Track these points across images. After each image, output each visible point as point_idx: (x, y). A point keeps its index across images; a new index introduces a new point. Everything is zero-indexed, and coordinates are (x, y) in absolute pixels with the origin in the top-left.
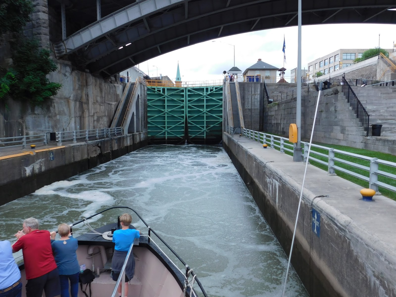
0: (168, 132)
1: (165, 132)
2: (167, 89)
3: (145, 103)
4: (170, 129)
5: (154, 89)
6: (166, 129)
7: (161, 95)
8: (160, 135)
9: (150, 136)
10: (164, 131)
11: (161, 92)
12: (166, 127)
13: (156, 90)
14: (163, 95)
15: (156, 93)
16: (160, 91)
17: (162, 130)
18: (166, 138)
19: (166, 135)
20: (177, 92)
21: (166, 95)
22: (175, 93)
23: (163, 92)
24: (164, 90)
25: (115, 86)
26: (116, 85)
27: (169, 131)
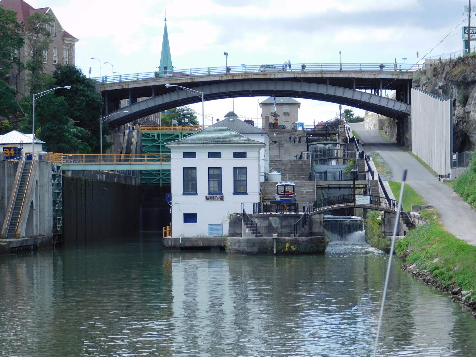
0: (163, 179)
1: (159, 179)
2: (162, 134)
3: (141, 149)
4: (165, 176)
5: (149, 134)
6: (161, 176)
7: (156, 141)
8: (154, 182)
9: (144, 182)
10: (158, 178)
11: (156, 138)
12: (161, 174)
13: (150, 136)
14: (158, 141)
15: (150, 138)
16: (154, 136)
17: (157, 176)
18: (161, 185)
19: (161, 182)
20: (172, 137)
21: (160, 140)
22: (170, 138)
23: (157, 138)
24: (158, 135)
26: (120, 134)
27: (164, 178)
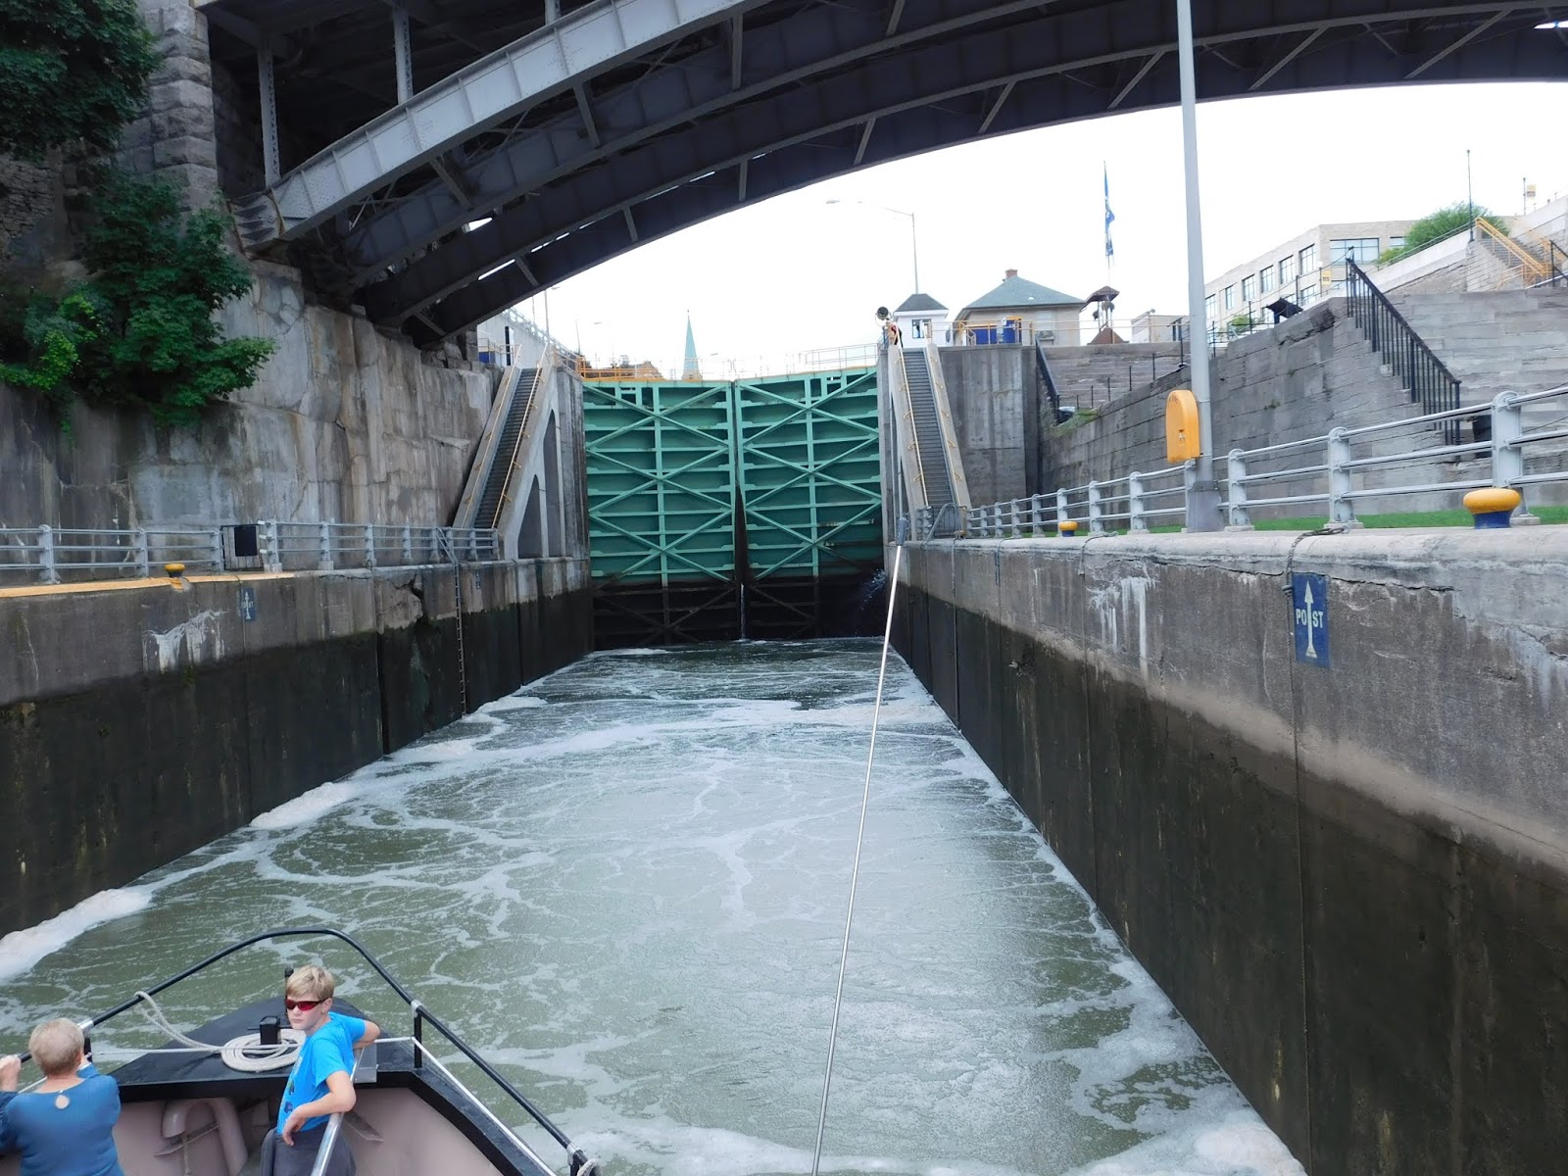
0: (670, 558)
1: (658, 558)
2: (660, 390)
3: (577, 445)
4: (678, 547)
5: (612, 391)
6: (663, 546)
7: (640, 415)
8: (639, 569)
9: (599, 573)
10: (653, 554)
11: (639, 404)
12: (663, 539)
13: (618, 395)
14: (646, 416)
15: (618, 406)
16: (632, 398)
17: (648, 548)
18: (665, 580)
19: (665, 571)
20: (700, 402)
21: (657, 412)
22: (694, 403)
23: (644, 403)
24: (647, 393)
25: (460, 377)
26: (464, 373)
27: (674, 553)
